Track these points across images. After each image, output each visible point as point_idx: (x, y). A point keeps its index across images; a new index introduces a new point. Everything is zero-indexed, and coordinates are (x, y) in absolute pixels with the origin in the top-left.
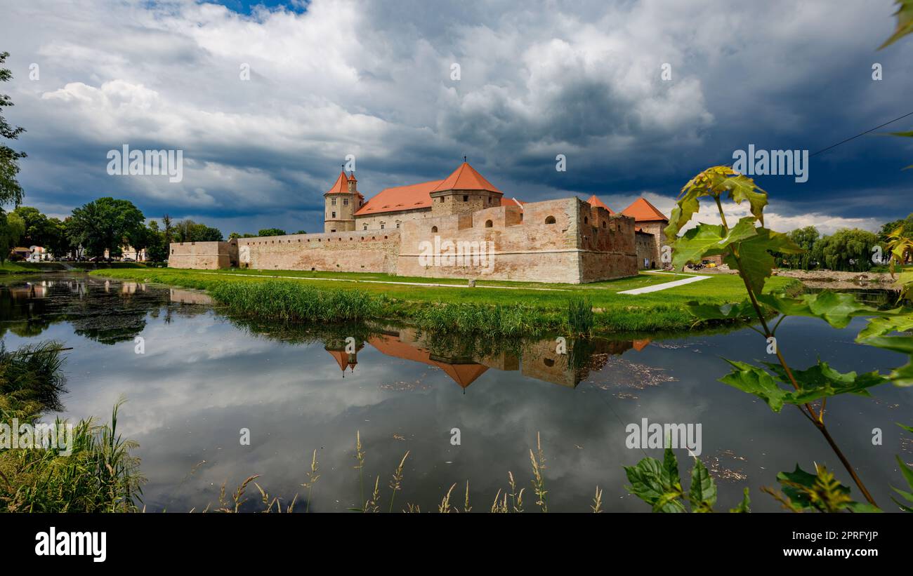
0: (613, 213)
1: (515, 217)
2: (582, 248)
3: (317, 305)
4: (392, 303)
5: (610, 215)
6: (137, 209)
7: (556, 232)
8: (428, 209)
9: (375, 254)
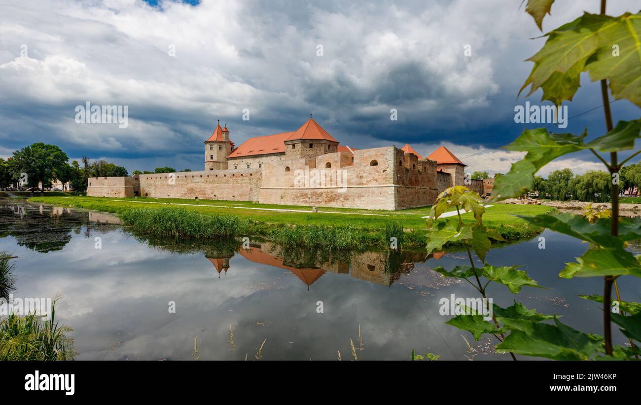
0: (421, 157)
1: (347, 161)
2: (397, 184)
3: (199, 225)
4: (256, 224)
5: (419, 159)
6: (63, 152)
7: (379, 172)
8: (283, 154)
9: (243, 187)
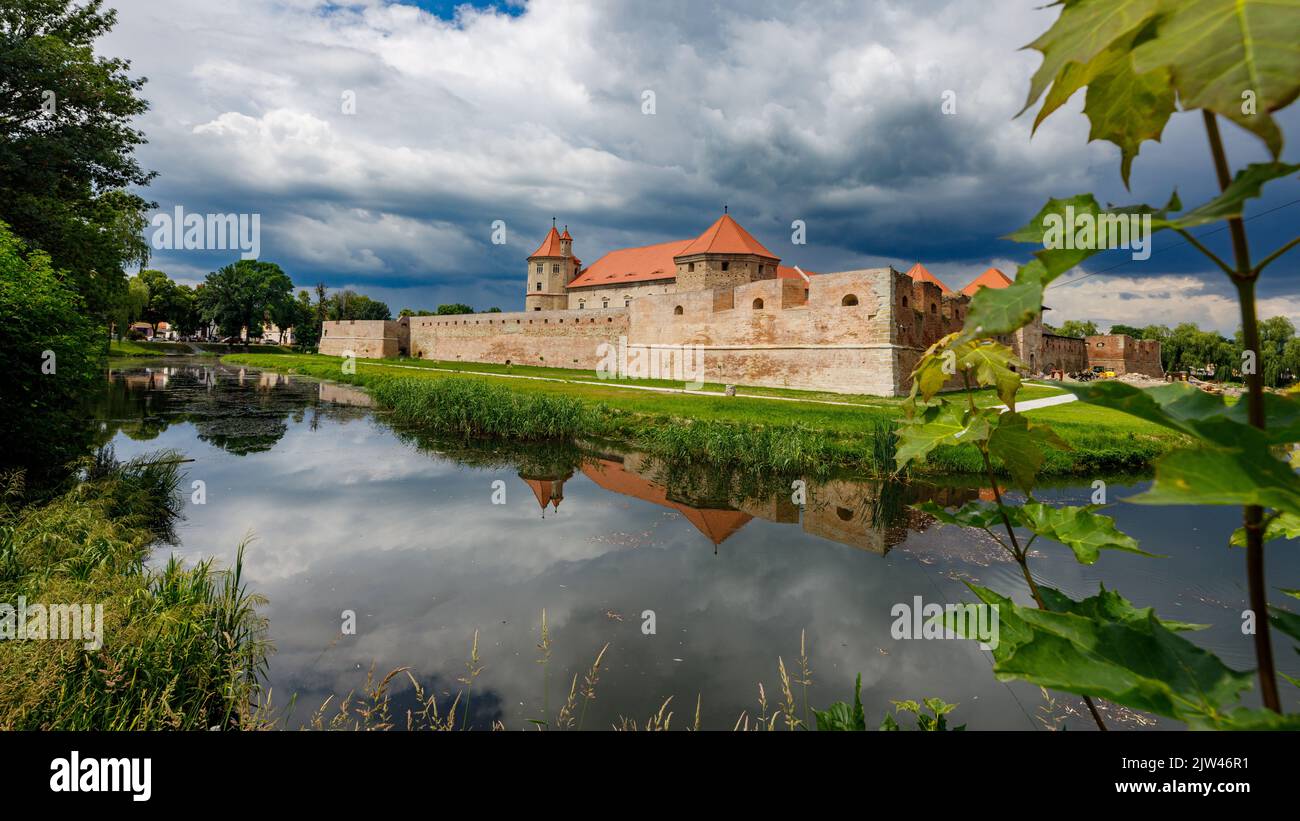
0: (948, 290)
1: (796, 295)
2: (898, 343)
3: (510, 415)
4: (615, 415)
5: (943, 294)
7: (859, 319)
8: (671, 281)
9: (592, 343)
